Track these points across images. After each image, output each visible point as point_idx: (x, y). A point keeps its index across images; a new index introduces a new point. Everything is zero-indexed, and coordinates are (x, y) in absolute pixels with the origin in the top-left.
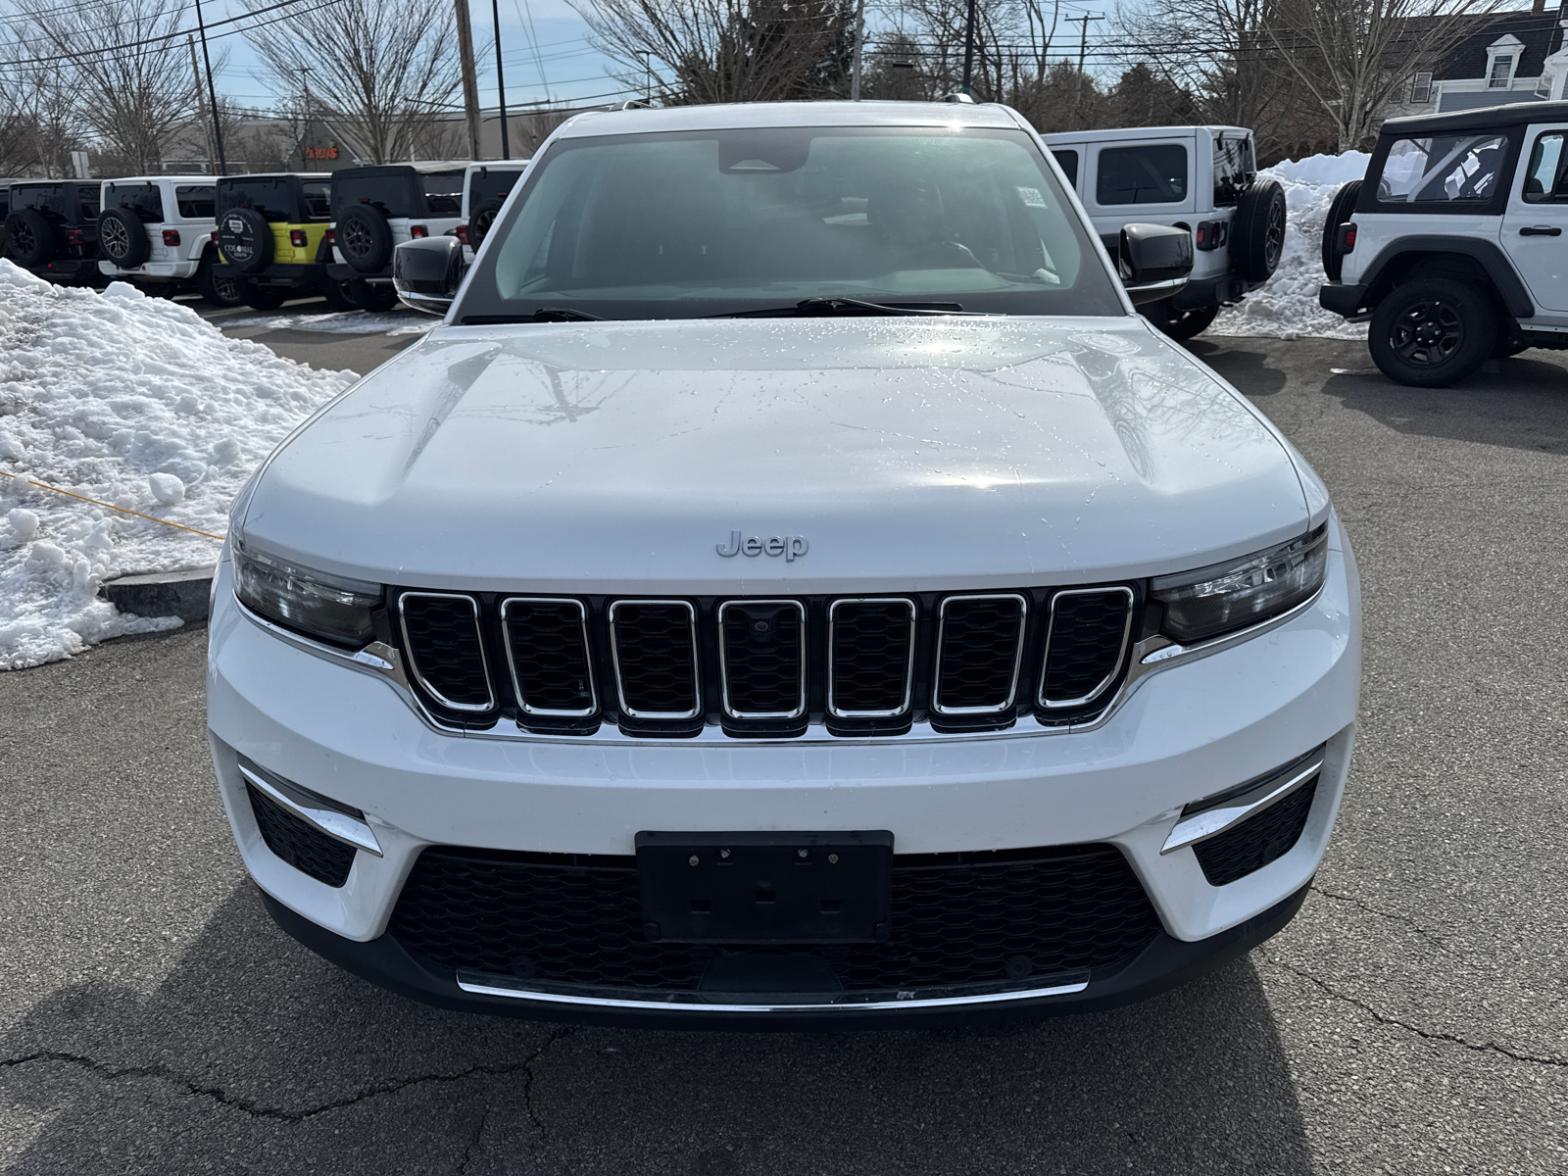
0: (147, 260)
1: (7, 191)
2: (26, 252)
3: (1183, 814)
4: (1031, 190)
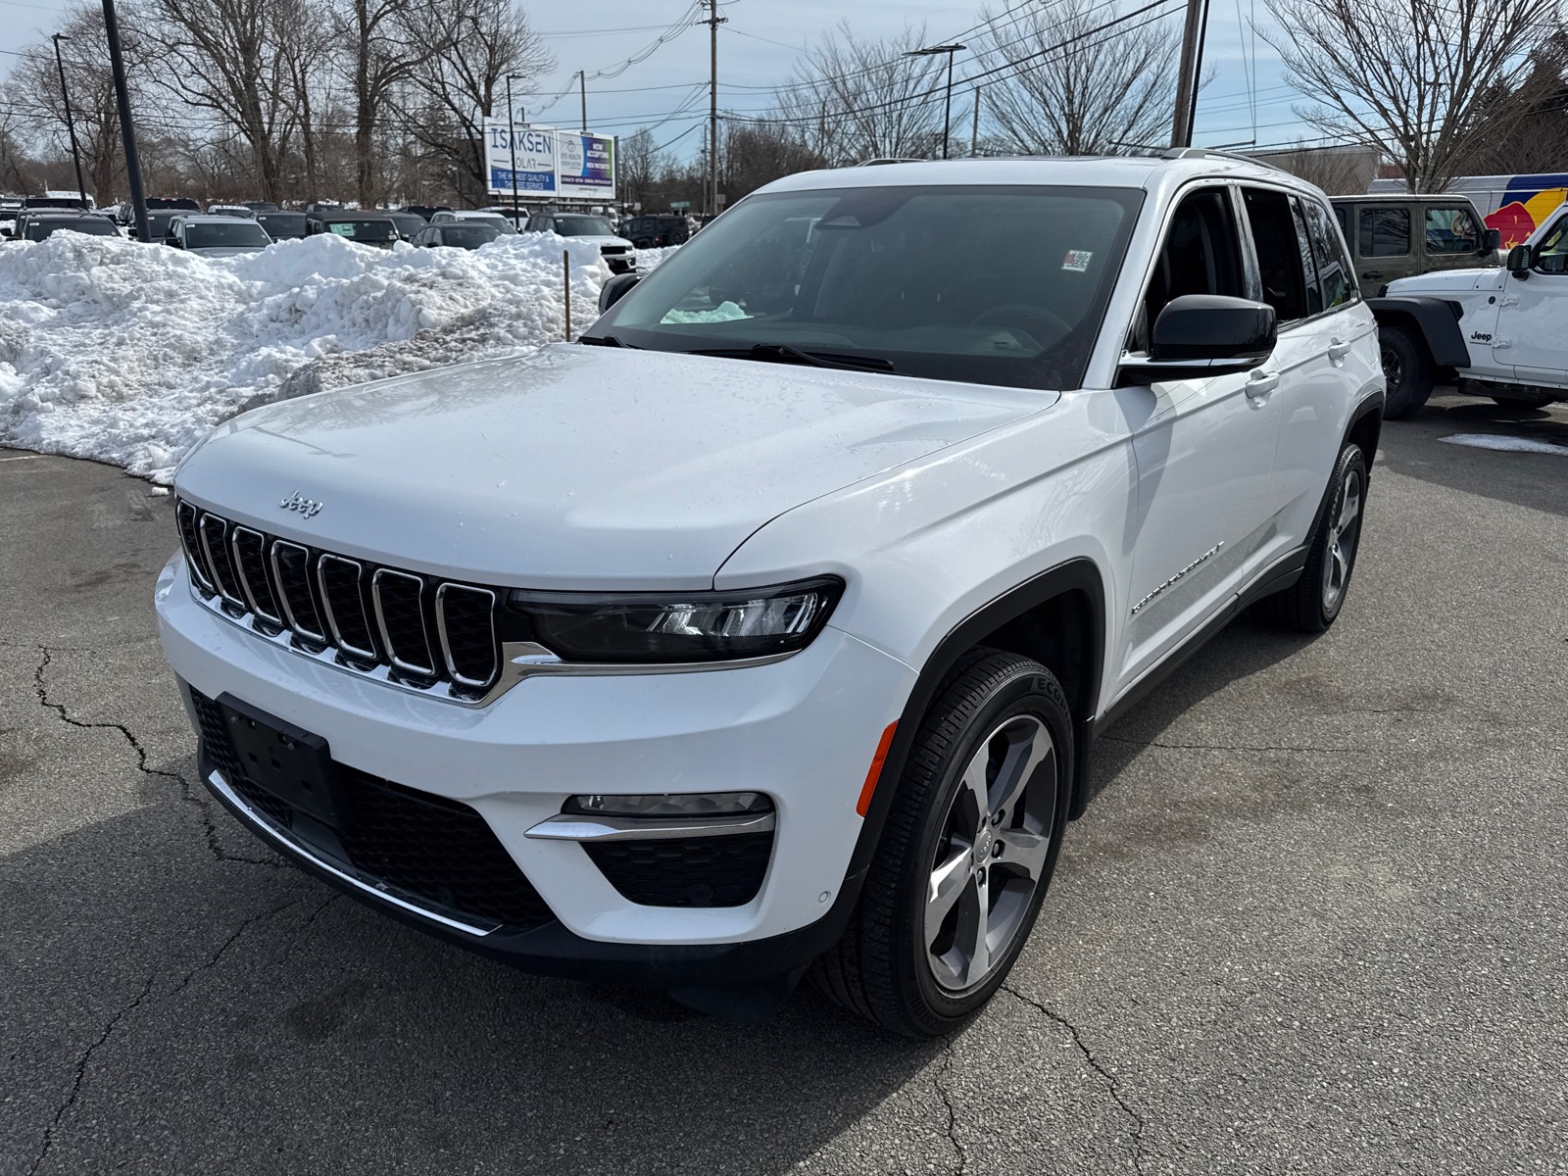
3: (564, 811)
4: (1084, 253)
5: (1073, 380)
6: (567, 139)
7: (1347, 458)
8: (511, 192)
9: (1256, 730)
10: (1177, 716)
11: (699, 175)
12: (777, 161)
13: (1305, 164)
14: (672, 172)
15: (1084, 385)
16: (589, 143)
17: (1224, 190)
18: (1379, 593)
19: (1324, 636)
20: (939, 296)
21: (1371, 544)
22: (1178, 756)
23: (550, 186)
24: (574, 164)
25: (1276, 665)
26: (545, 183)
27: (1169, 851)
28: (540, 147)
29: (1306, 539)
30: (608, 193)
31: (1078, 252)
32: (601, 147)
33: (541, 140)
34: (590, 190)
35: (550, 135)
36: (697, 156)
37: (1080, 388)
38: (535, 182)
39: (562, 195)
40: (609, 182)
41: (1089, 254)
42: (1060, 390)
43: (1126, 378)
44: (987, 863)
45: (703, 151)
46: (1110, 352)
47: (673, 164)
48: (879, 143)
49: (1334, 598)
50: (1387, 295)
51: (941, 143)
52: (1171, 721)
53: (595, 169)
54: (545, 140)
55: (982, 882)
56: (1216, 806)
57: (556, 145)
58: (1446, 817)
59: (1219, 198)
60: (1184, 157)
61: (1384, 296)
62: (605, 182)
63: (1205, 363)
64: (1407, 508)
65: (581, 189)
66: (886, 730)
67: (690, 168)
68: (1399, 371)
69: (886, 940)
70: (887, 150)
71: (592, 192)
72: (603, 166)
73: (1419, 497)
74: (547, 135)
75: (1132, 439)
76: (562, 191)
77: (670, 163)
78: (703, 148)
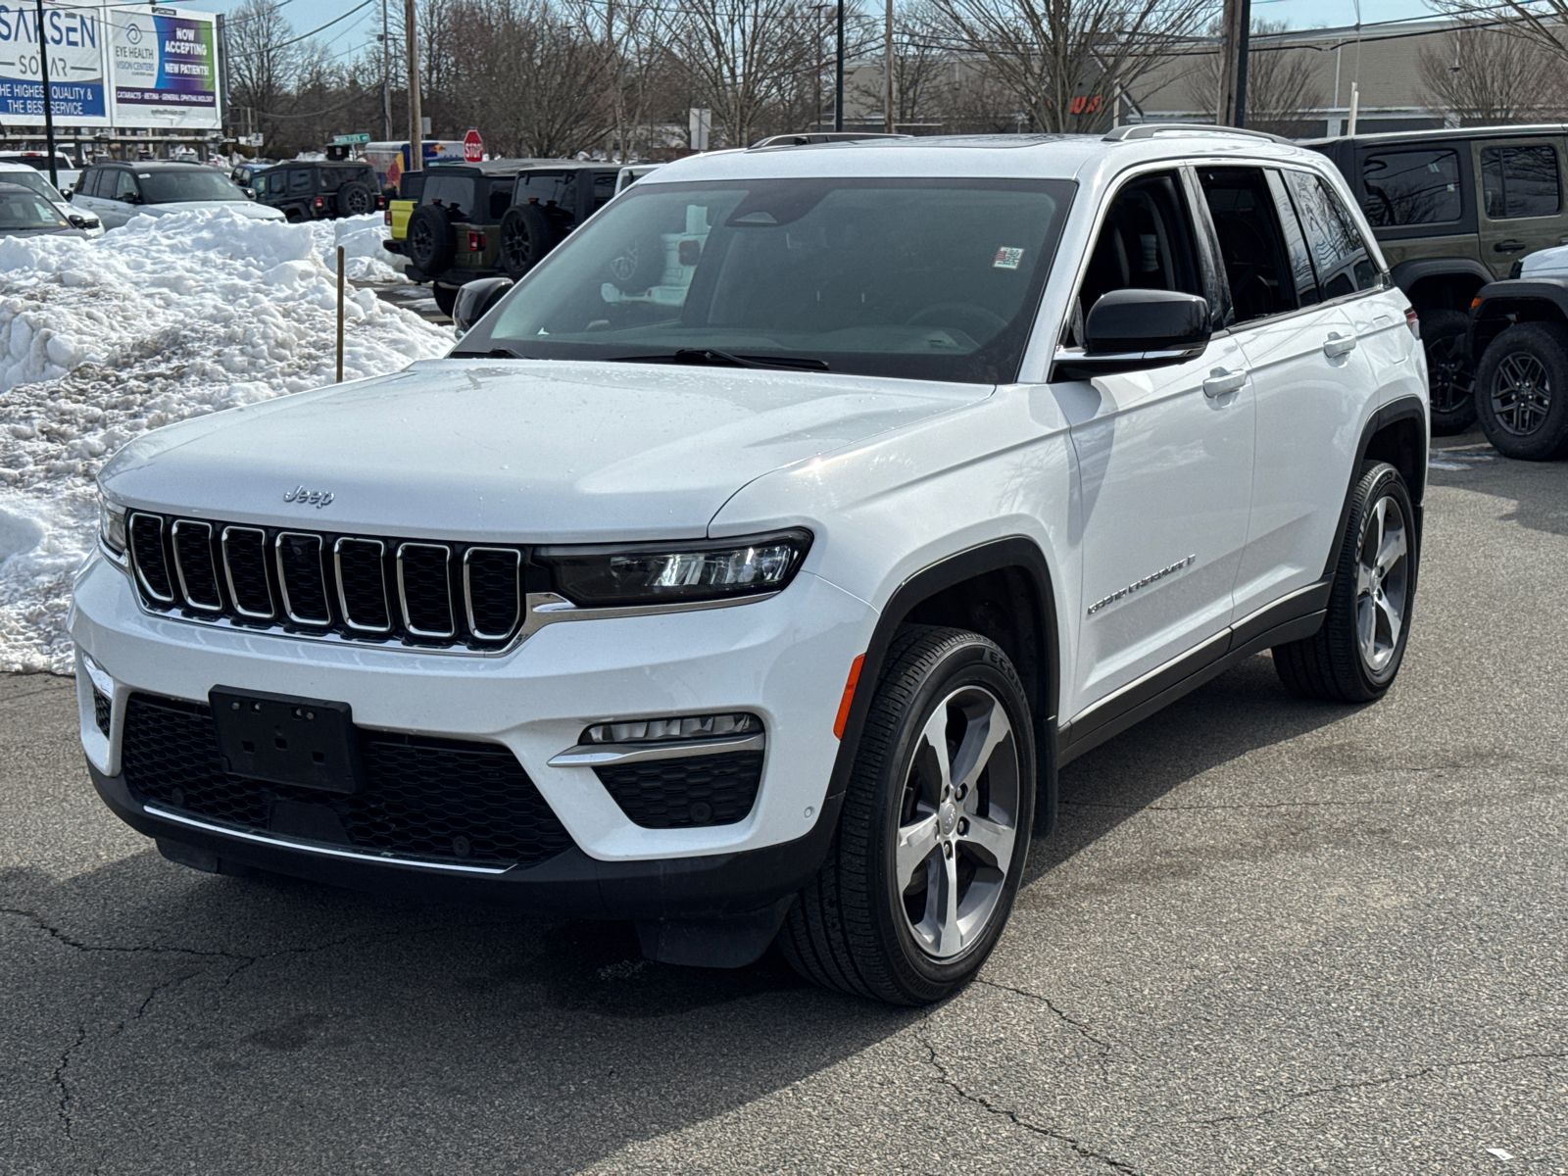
0: (657, 282)
1: (513, 178)
2: (518, 263)
3: (581, 742)
4: (1015, 250)
5: (1007, 372)
6: (125, 22)
7: (1373, 478)
8: (40, 120)
9: (1268, 791)
10: (1179, 783)
11: (374, 80)
12: (525, 55)
13: (1476, 46)
14: (319, 74)
15: (1020, 379)
16: (169, 27)
17: (1174, 173)
18: (1457, 661)
19: (1373, 706)
20: (863, 296)
21: (1464, 612)
22: (1175, 816)
23: (96, 107)
24: (140, 66)
25: (1306, 735)
26: (85, 102)
27: (1155, 886)
28: (75, 37)
29: (1324, 574)
30: (208, 119)
31: (1008, 250)
32: (191, 34)
33: (76, 23)
34: (174, 113)
35: (94, 13)
36: (369, 47)
37: (1016, 382)
38: (66, 100)
39: (119, 124)
40: (209, 99)
41: (1021, 251)
42: (996, 383)
43: (1061, 373)
44: (954, 838)
45: (381, 38)
46: (1044, 347)
47: (321, 60)
48: (722, 35)
49: (1383, 661)
50: (1523, 275)
51: (831, 34)
52: (1171, 788)
53: (180, 74)
54: (83, 23)
55: (949, 856)
56: (1211, 851)
57: (105, 33)
58: (1465, 848)
59: (1169, 182)
60: (1127, 138)
61: (1518, 277)
62: (201, 99)
63: (1138, 356)
64: (1526, 569)
65: (154, 112)
66: (856, 660)
67: (357, 68)
68: (1547, 387)
69: (863, 870)
70: (739, 45)
71: (176, 118)
72: (196, 70)
73: (1548, 555)
74: (87, 14)
75: (1070, 431)
76: (117, 117)
77: (315, 58)
78: (382, 32)
